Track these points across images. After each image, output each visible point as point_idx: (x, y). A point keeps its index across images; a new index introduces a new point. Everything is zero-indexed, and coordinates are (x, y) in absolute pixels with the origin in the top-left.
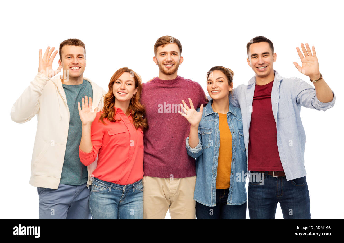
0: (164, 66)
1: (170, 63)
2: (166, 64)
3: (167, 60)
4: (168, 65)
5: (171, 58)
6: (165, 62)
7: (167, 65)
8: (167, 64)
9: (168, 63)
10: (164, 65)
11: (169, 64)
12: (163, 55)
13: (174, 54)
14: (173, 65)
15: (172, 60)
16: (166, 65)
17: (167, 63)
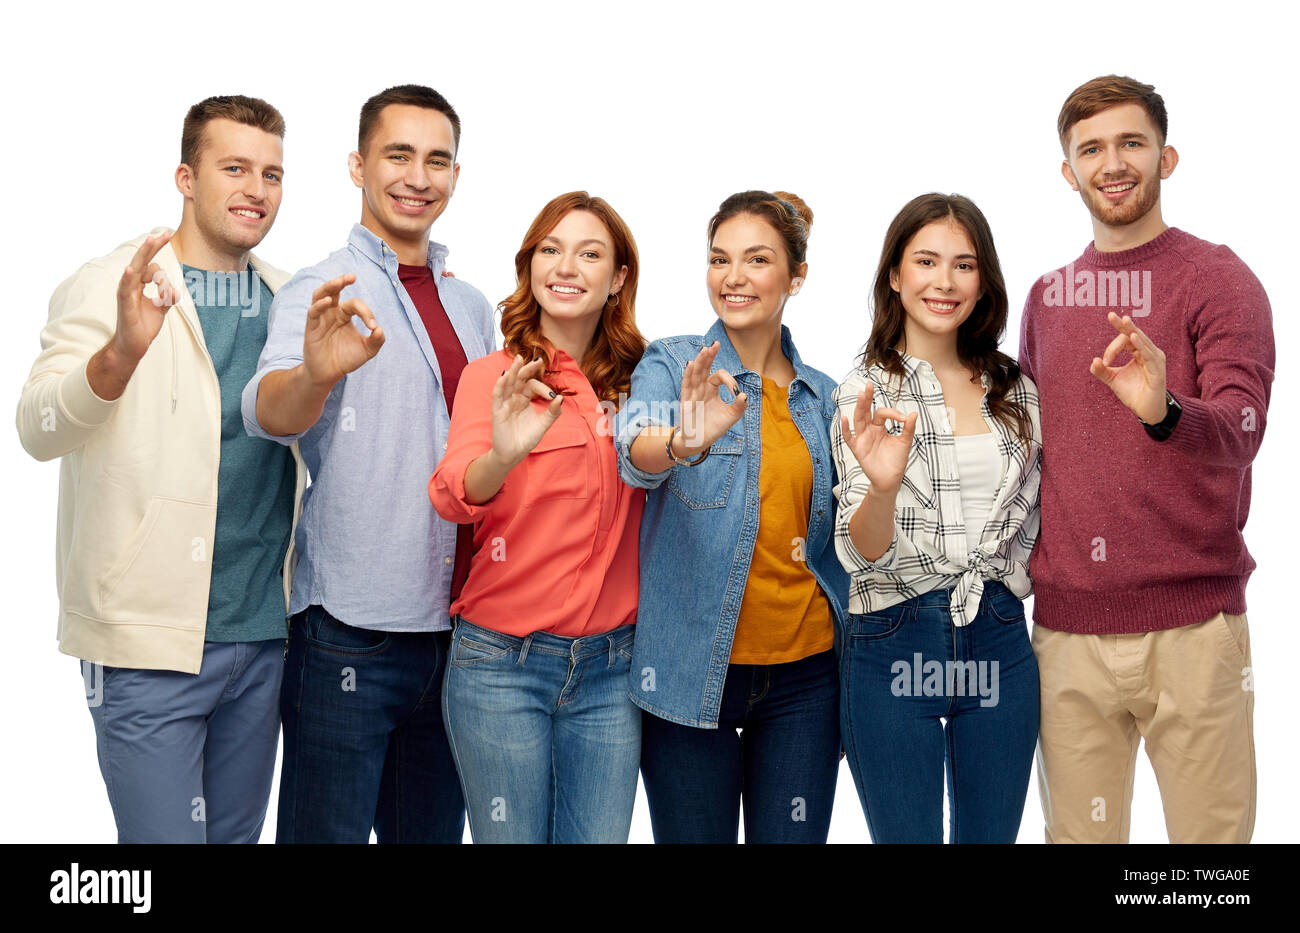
0: (1099, 193)
1: (1119, 179)
2: (1107, 187)
3: (1104, 171)
4: (1114, 189)
5: (1120, 163)
6: (1100, 177)
7: (1110, 190)
8: (1111, 186)
9: (1113, 180)
10: (1100, 189)
11: (1116, 186)
12: (1092, 151)
13: (1133, 144)
14: (1135, 184)
15: (1124, 167)
16: (1106, 190)
17: (1110, 183)
